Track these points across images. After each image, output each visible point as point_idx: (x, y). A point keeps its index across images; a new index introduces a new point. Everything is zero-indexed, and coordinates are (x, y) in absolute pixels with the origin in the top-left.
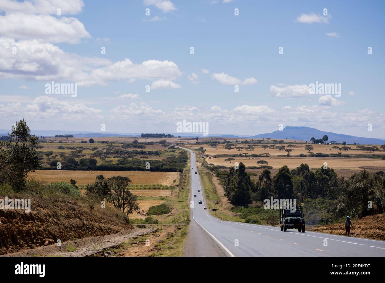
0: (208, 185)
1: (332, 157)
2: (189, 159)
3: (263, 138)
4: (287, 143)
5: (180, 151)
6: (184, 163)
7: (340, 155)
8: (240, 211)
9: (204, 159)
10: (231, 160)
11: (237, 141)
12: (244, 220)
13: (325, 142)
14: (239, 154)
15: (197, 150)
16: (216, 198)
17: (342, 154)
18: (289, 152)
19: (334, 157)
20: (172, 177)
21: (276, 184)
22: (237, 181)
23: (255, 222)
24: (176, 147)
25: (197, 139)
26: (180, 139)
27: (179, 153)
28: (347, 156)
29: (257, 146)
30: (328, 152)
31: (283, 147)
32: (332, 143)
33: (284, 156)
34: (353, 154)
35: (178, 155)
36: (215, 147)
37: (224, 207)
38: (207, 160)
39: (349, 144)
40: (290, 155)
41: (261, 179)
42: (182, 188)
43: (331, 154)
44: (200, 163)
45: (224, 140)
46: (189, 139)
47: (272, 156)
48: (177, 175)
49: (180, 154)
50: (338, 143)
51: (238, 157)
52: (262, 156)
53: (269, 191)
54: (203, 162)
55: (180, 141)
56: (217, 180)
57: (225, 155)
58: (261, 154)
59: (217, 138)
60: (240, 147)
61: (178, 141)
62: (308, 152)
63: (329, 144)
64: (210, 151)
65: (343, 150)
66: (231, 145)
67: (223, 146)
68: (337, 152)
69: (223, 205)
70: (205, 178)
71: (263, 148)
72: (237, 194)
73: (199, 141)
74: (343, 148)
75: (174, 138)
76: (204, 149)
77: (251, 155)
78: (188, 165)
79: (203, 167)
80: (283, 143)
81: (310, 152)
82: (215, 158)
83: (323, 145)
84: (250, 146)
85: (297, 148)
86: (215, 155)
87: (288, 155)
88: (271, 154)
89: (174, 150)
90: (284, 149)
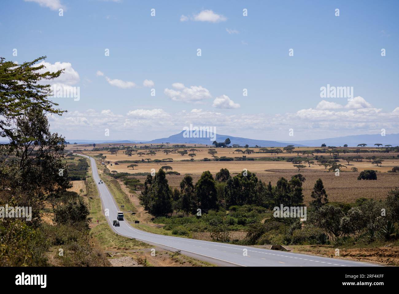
0: (118, 194)
1: (236, 160)
2: (90, 167)
3: (163, 143)
4: (189, 148)
5: (80, 158)
6: (85, 171)
7: (244, 159)
8: (163, 222)
9: (105, 166)
10: (134, 167)
11: (136, 147)
12: (170, 232)
13: (227, 145)
14: (141, 160)
15: (97, 156)
16: (131, 208)
17: (246, 157)
18: (193, 156)
19: (238, 160)
20: (77, 186)
21: (199, 191)
22: (157, 190)
23: (183, 234)
24: (74, 154)
25: (94, 145)
26: (77, 146)
27: (78, 161)
28: (252, 159)
29: (159, 151)
30: (233, 156)
31: (185, 152)
32: (235, 146)
33: (188, 161)
34: (257, 157)
35: (78, 162)
36: (115, 153)
37: (142, 218)
38: (108, 166)
39: (251, 147)
40: (193, 160)
41: (182, 186)
42: (91, 198)
43: (235, 158)
44: (101, 170)
45: (122, 146)
46: (86, 146)
47: (176, 161)
48: (82, 184)
49: (80, 162)
50: (240, 146)
51: (140, 163)
52: (165, 162)
53: (192, 199)
54: (105, 169)
55: (76, 147)
56: (126, 188)
57: (126, 161)
58: (164, 159)
59: (114, 145)
60: (141, 153)
61: (74, 148)
62: (212, 156)
63: (232, 147)
64: (110, 157)
65: (247, 153)
66: (132, 151)
67: (124, 152)
68: (241, 155)
69: (141, 215)
70: (112, 185)
71: (164, 153)
72: (157, 203)
73: (96, 147)
74: (246, 151)
75: (70, 145)
76: (104, 155)
77: (154, 161)
78: (89, 172)
79: (105, 174)
80: (185, 148)
81: (214, 156)
82: (116, 165)
83: (226, 149)
84: (152, 151)
85: (200, 152)
86: (116, 162)
87: (192, 160)
88: (174, 159)
89: (73, 157)
90: (187, 154)
